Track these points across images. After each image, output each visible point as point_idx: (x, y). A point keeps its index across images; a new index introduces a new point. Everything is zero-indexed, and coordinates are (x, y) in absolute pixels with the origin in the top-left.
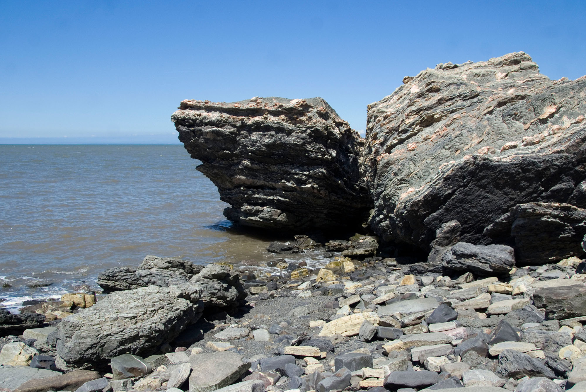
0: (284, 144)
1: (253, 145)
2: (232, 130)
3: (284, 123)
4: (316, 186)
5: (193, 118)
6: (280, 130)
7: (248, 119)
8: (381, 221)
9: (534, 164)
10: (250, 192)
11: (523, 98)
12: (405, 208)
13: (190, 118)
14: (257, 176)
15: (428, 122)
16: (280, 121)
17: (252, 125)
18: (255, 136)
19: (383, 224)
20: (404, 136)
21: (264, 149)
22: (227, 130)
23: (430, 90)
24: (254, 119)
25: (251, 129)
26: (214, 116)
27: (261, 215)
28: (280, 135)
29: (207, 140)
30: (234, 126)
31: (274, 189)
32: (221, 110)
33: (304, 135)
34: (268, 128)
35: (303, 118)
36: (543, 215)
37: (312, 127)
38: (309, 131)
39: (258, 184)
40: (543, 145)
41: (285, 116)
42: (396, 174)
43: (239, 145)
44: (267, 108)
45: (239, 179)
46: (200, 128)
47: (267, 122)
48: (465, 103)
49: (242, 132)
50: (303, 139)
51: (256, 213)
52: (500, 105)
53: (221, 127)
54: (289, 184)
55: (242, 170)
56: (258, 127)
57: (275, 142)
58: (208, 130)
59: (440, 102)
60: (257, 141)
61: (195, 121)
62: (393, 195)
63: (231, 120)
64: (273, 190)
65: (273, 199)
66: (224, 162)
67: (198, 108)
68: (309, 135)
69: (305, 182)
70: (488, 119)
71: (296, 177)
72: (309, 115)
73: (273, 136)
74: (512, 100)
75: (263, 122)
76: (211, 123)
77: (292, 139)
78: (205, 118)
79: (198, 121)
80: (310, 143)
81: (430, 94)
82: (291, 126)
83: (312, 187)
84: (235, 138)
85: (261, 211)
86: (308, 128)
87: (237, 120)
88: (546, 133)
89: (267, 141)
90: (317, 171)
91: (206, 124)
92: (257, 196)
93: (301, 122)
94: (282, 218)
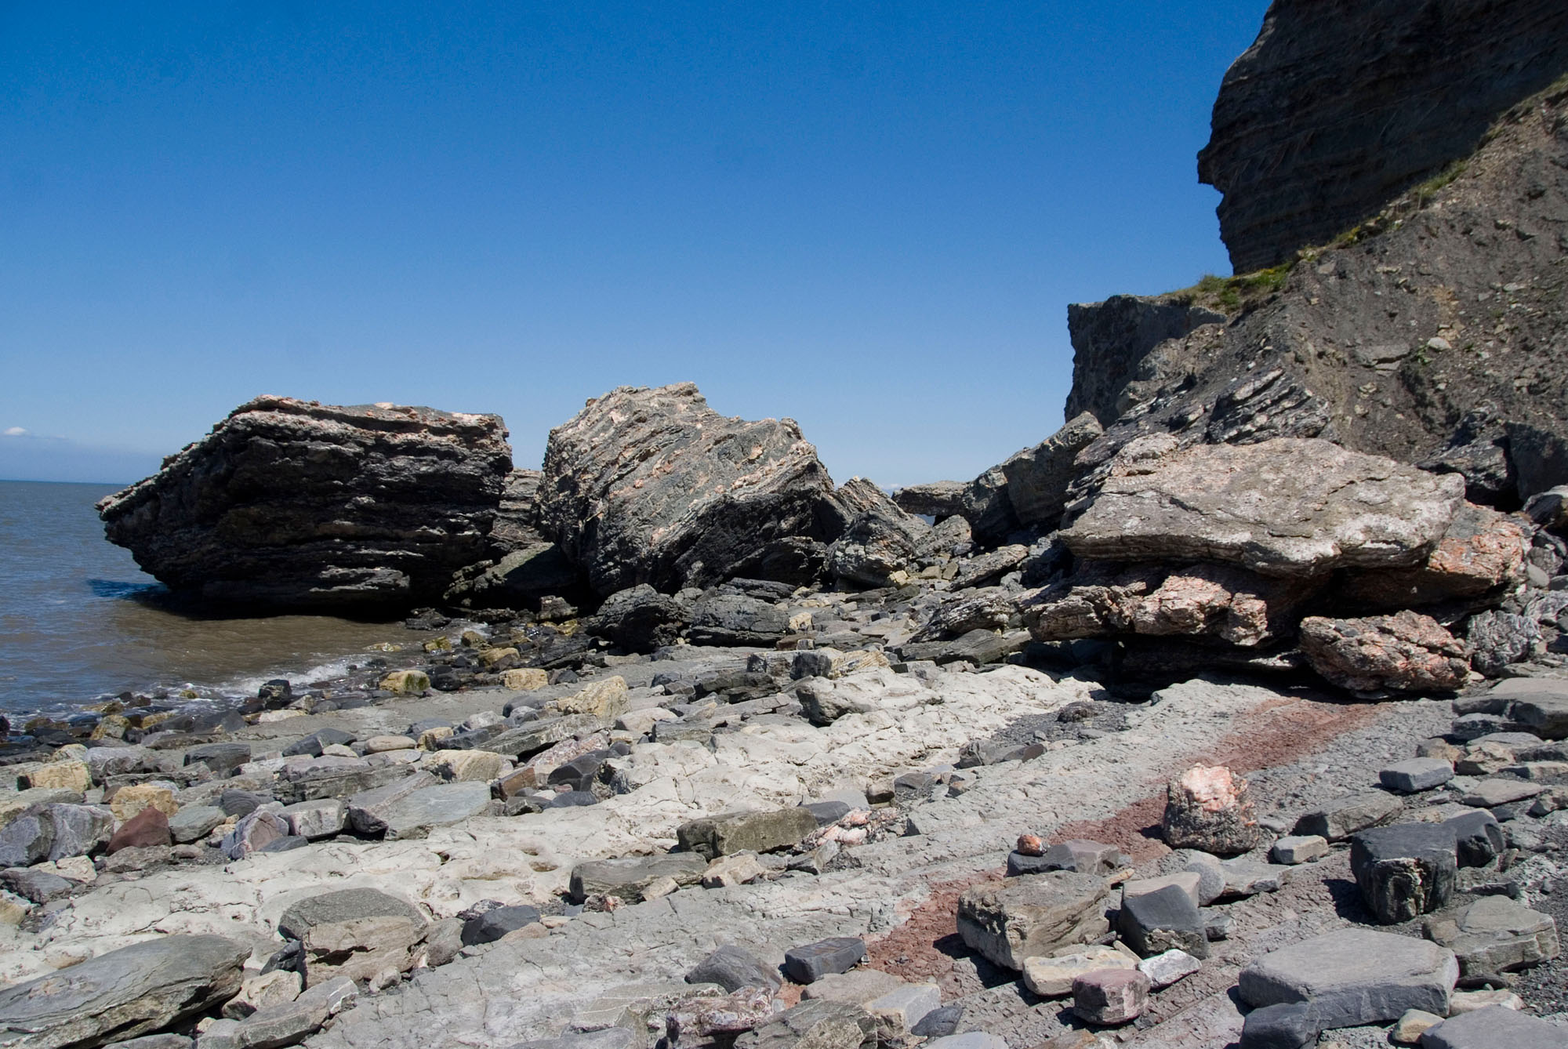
0: (449, 476)
1: (390, 475)
2: (358, 450)
3: (454, 445)
4: (478, 533)
5: (293, 426)
6: (450, 454)
7: (393, 436)
8: (609, 569)
9: (760, 503)
10: (350, 547)
11: (731, 437)
12: (661, 550)
13: (287, 427)
14: (374, 521)
15: (645, 456)
16: (450, 443)
17: (399, 446)
18: (400, 462)
19: (613, 572)
20: (624, 471)
21: (414, 480)
22: (350, 449)
23: (639, 420)
24: (404, 435)
25: (392, 451)
26: (332, 427)
27: (375, 580)
28: (446, 462)
29: (308, 464)
30: (361, 444)
31: (398, 539)
32: (341, 418)
33: (483, 464)
34: (427, 451)
35: (484, 441)
36: (795, 548)
37: (498, 454)
38: (491, 459)
39: (371, 532)
40: (761, 485)
41: (458, 436)
42: (635, 514)
43: (361, 472)
44: (428, 423)
45: (338, 526)
46: (302, 443)
47: (427, 442)
48: (672, 437)
49: (373, 454)
50: (482, 469)
51: (359, 579)
52: (717, 442)
53: (341, 444)
54: (435, 532)
55: (350, 511)
56: (410, 449)
57: (438, 470)
58: (323, 448)
59: (653, 434)
60: (404, 469)
61: (294, 431)
62: (634, 537)
63: (357, 434)
64: (397, 542)
65: (397, 556)
66: (317, 499)
67: (296, 411)
68: (491, 464)
69: (463, 528)
70: (709, 457)
71: (453, 520)
72: (495, 437)
73: (435, 462)
74: (724, 439)
75: (421, 443)
76: (327, 438)
77: (468, 468)
78: (315, 428)
79: (300, 433)
80: (488, 475)
81: (640, 424)
82: (466, 452)
83: (474, 535)
84: (357, 462)
85: (372, 575)
86: (490, 455)
87: (369, 436)
88: (759, 474)
89: (424, 469)
90: (485, 512)
91: (314, 439)
92: (364, 551)
93: (482, 446)
94: (404, 582)
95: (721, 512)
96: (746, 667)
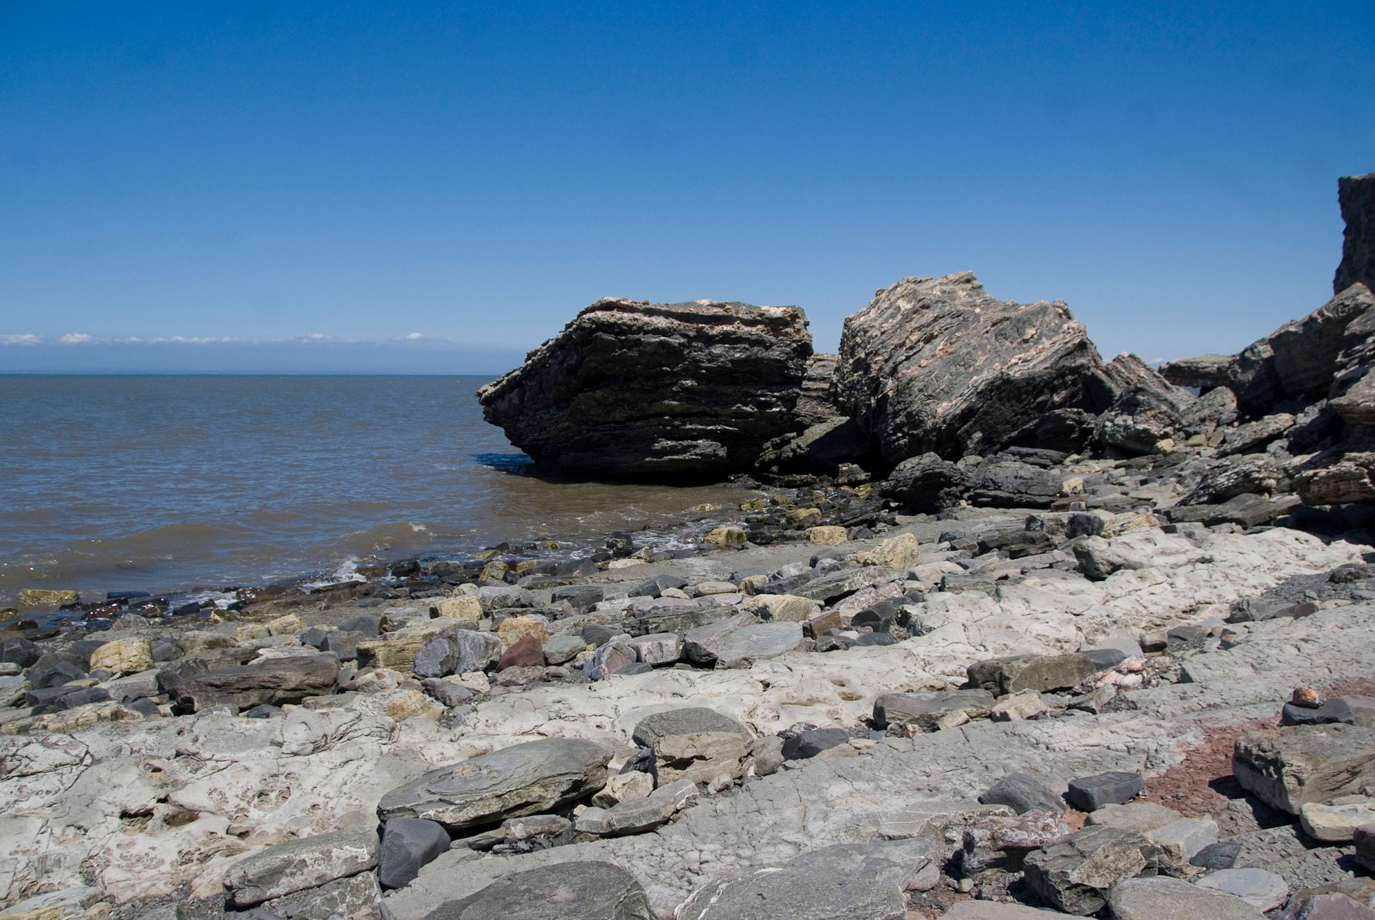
0: (759, 360)
1: (710, 361)
2: (682, 340)
3: (763, 334)
4: (784, 409)
5: (629, 322)
6: (759, 342)
7: (711, 328)
8: (898, 439)
9: (1034, 378)
10: (677, 423)
11: (1007, 319)
12: (944, 422)
13: (624, 324)
14: (695, 400)
15: (929, 339)
16: (759, 332)
17: (716, 336)
18: (717, 350)
19: (901, 442)
20: (911, 353)
21: (730, 365)
22: (676, 340)
23: (924, 307)
24: (720, 327)
25: (710, 341)
26: (661, 322)
27: (698, 451)
28: (756, 349)
29: (642, 353)
30: (684, 336)
31: (717, 415)
32: (668, 315)
33: (788, 349)
34: (740, 340)
35: (789, 330)
36: (1067, 419)
37: (800, 341)
38: (794, 345)
39: (694, 410)
40: (1035, 362)
41: (766, 326)
42: (921, 390)
43: (685, 360)
44: (740, 316)
45: (668, 405)
46: (637, 336)
47: (739, 333)
48: (954, 321)
49: (695, 344)
50: (787, 354)
51: (685, 450)
52: (994, 325)
53: (669, 337)
54: (748, 409)
55: (677, 392)
56: (726, 338)
57: (749, 356)
58: (653, 340)
59: (936, 319)
60: (721, 356)
61: (630, 327)
62: (921, 411)
63: (682, 327)
64: (716, 418)
65: (716, 430)
66: (649, 383)
67: (631, 309)
68: (794, 350)
69: (771, 405)
70: (987, 338)
71: (763, 399)
72: (797, 326)
73: (747, 349)
74: (1001, 321)
75: (735, 333)
76: (657, 331)
77: (775, 354)
78: (647, 324)
79: (635, 328)
80: (792, 359)
81: (924, 311)
82: (773, 339)
83: (780, 411)
84: (682, 351)
85: (695, 447)
86: (793, 341)
87: (691, 329)
88: (1033, 352)
89: (737, 355)
90: (790, 391)
91: (646, 333)
92: (688, 427)
93: (787, 334)
94: (722, 452)
95: (998, 387)
96: (1024, 526)
